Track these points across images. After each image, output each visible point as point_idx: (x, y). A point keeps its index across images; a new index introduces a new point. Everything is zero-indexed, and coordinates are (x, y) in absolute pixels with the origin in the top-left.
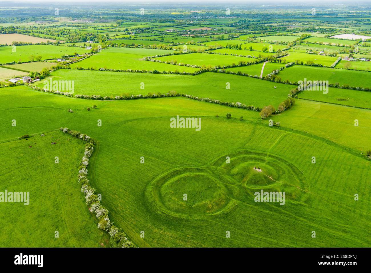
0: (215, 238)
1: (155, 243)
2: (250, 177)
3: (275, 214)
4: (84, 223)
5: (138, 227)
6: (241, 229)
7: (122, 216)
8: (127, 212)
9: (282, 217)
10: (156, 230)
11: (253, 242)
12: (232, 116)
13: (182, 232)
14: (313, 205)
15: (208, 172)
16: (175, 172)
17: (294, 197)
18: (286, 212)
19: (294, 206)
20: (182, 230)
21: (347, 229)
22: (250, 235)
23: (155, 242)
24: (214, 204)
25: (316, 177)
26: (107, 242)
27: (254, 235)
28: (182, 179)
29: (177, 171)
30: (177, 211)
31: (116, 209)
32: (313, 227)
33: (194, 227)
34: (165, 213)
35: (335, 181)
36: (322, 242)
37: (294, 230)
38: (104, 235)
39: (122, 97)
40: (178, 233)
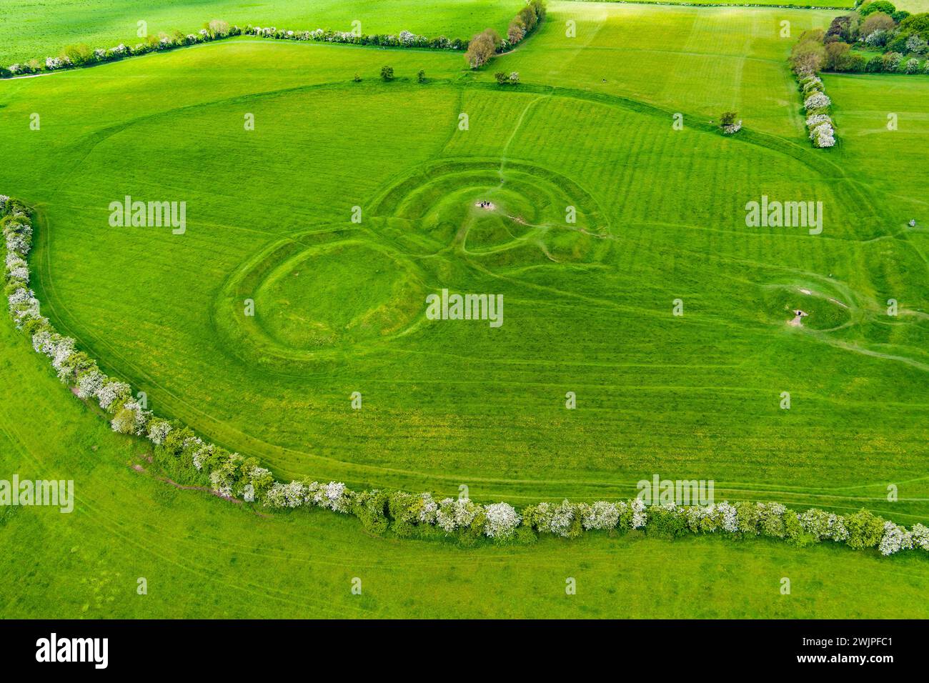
0: (415, 388)
1: (274, 432)
2: (470, 228)
3: (542, 302)
4: (71, 430)
5: (220, 407)
6: (471, 354)
7: (169, 389)
8: (180, 376)
9: (559, 308)
10: (270, 402)
11: (502, 377)
12: (395, 75)
13: (335, 393)
14: (623, 266)
15: (365, 234)
16: (280, 250)
17: (579, 256)
18: (564, 293)
19: (580, 277)
20: (332, 389)
21: (695, 302)
22: (493, 364)
23: (274, 430)
24: (397, 311)
25: (621, 199)
26: (150, 459)
27: (502, 361)
28: (304, 267)
29: (286, 246)
30: (310, 347)
31: (149, 375)
32: (625, 313)
33: (361, 375)
34: (281, 359)
35: (661, 200)
36: (650, 342)
37: (587, 330)
38: (135, 446)
39: (67, 59)
40: (326, 396)
